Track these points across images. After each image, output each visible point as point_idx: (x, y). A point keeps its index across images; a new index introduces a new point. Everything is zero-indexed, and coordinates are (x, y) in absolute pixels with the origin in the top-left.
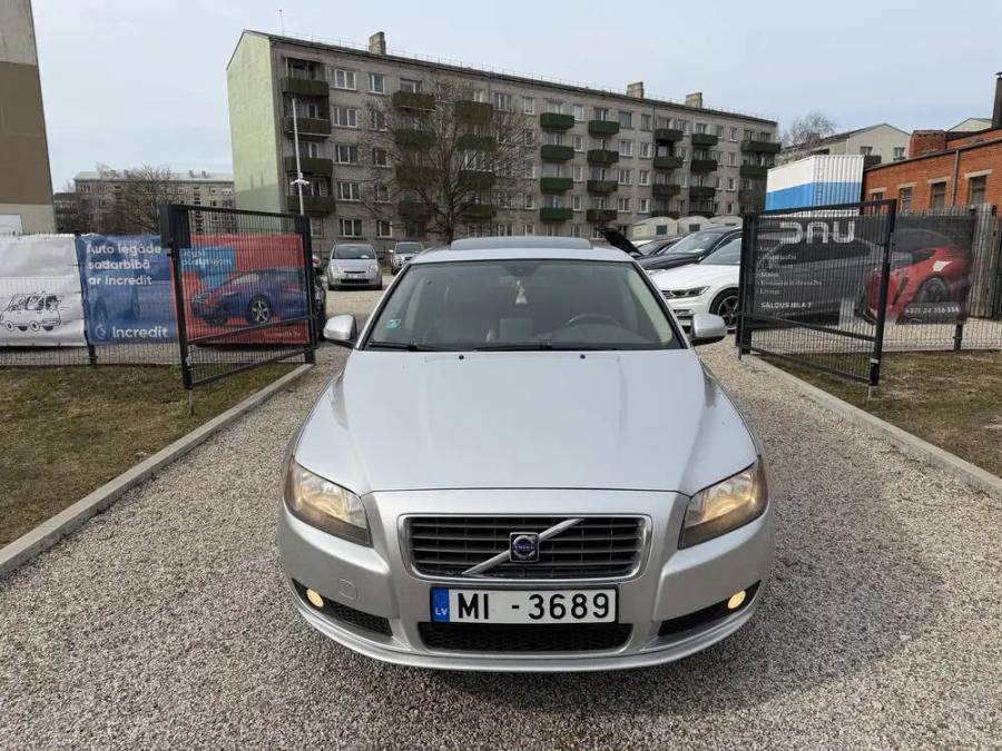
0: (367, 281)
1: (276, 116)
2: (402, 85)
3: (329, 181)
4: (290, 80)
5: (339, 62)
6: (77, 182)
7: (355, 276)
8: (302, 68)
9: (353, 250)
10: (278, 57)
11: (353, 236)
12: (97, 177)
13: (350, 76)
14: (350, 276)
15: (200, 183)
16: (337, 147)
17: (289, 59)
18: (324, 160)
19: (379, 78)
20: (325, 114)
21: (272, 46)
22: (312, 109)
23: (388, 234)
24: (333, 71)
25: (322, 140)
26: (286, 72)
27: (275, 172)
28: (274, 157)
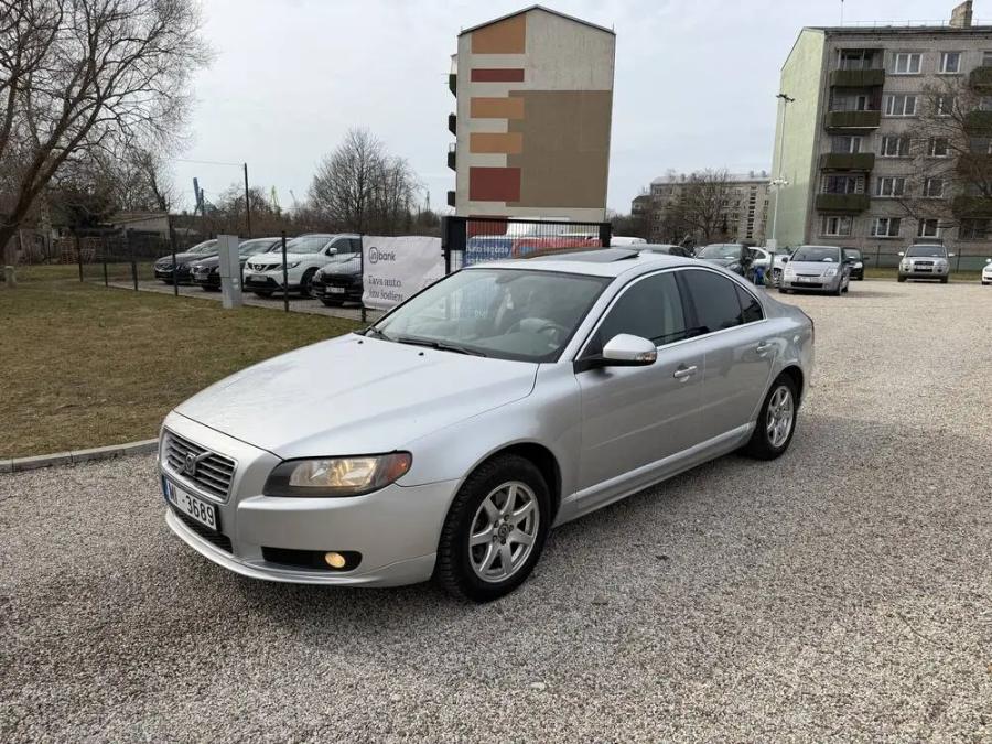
0: (820, 285)
1: (818, 113)
2: (984, 60)
3: (867, 176)
4: (841, 73)
5: (903, 44)
6: (652, 186)
7: (808, 280)
8: (857, 58)
9: (816, 251)
10: (832, 50)
11: (887, 236)
12: (666, 182)
13: (916, 58)
14: (802, 279)
15: (758, 183)
16: (884, 139)
17: (843, 50)
18: (865, 155)
19: (953, 56)
20: (876, 104)
21: (826, 40)
22: (862, 100)
23: (934, 234)
24: (894, 56)
25: (866, 133)
26: (838, 64)
27: (808, 170)
28: (810, 154)
